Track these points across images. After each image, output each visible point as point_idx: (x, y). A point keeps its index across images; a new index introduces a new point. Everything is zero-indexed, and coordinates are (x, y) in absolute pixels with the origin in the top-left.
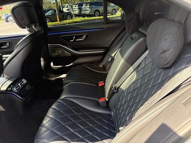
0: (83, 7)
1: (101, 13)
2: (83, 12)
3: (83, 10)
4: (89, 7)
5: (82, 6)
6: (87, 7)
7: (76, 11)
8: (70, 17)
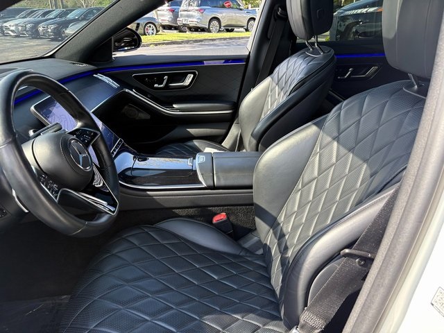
0: (181, 8)
1: (223, 25)
2: (181, 21)
3: (181, 15)
4: (197, 8)
5: (180, 6)
6: (190, 8)
7: (163, 15)
8: (153, 30)
